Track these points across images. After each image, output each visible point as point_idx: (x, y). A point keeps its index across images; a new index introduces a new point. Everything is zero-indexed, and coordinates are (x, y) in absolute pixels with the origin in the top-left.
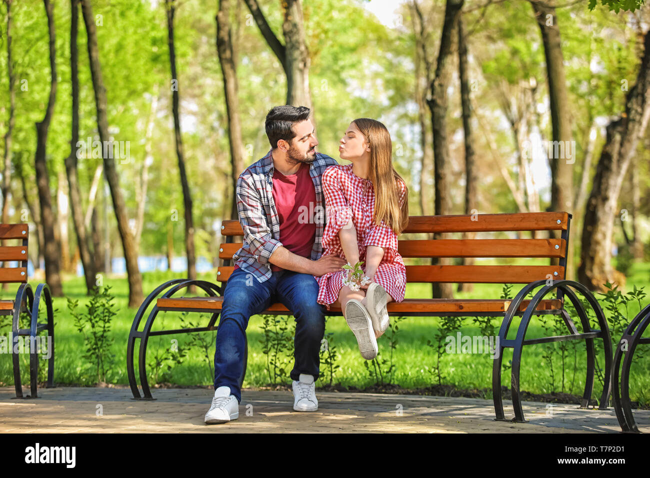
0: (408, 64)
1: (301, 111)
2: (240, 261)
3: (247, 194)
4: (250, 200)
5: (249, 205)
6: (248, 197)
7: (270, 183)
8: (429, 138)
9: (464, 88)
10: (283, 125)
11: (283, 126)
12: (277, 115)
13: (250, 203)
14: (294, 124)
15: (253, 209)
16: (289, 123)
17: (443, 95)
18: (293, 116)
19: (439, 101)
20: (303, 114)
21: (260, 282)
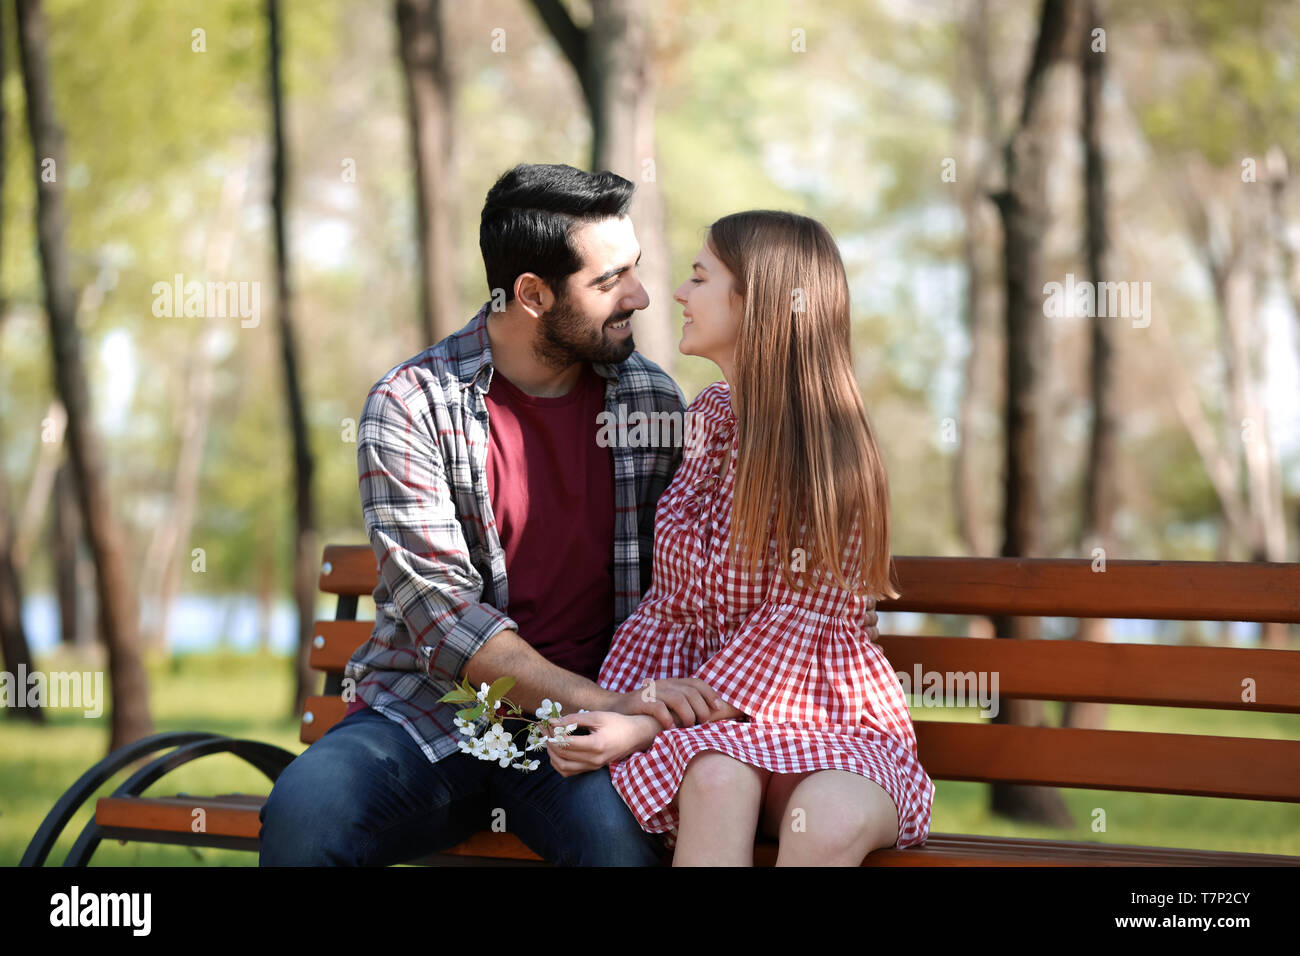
0: (933, 97)
1: (603, 186)
2: (369, 683)
3: (402, 447)
4: (412, 466)
5: (409, 484)
6: (407, 456)
7: (481, 416)
8: (993, 302)
9: (1094, 169)
10: (543, 226)
11: (541, 227)
12: (525, 190)
13: (414, 479)
14: (579, 223)
15: (422, 496)
16: (561, 220)
17: (1037, 180)
18: (577, 198)
19: (1026, 197)
20: (611, 197)
21: (432, 757)
